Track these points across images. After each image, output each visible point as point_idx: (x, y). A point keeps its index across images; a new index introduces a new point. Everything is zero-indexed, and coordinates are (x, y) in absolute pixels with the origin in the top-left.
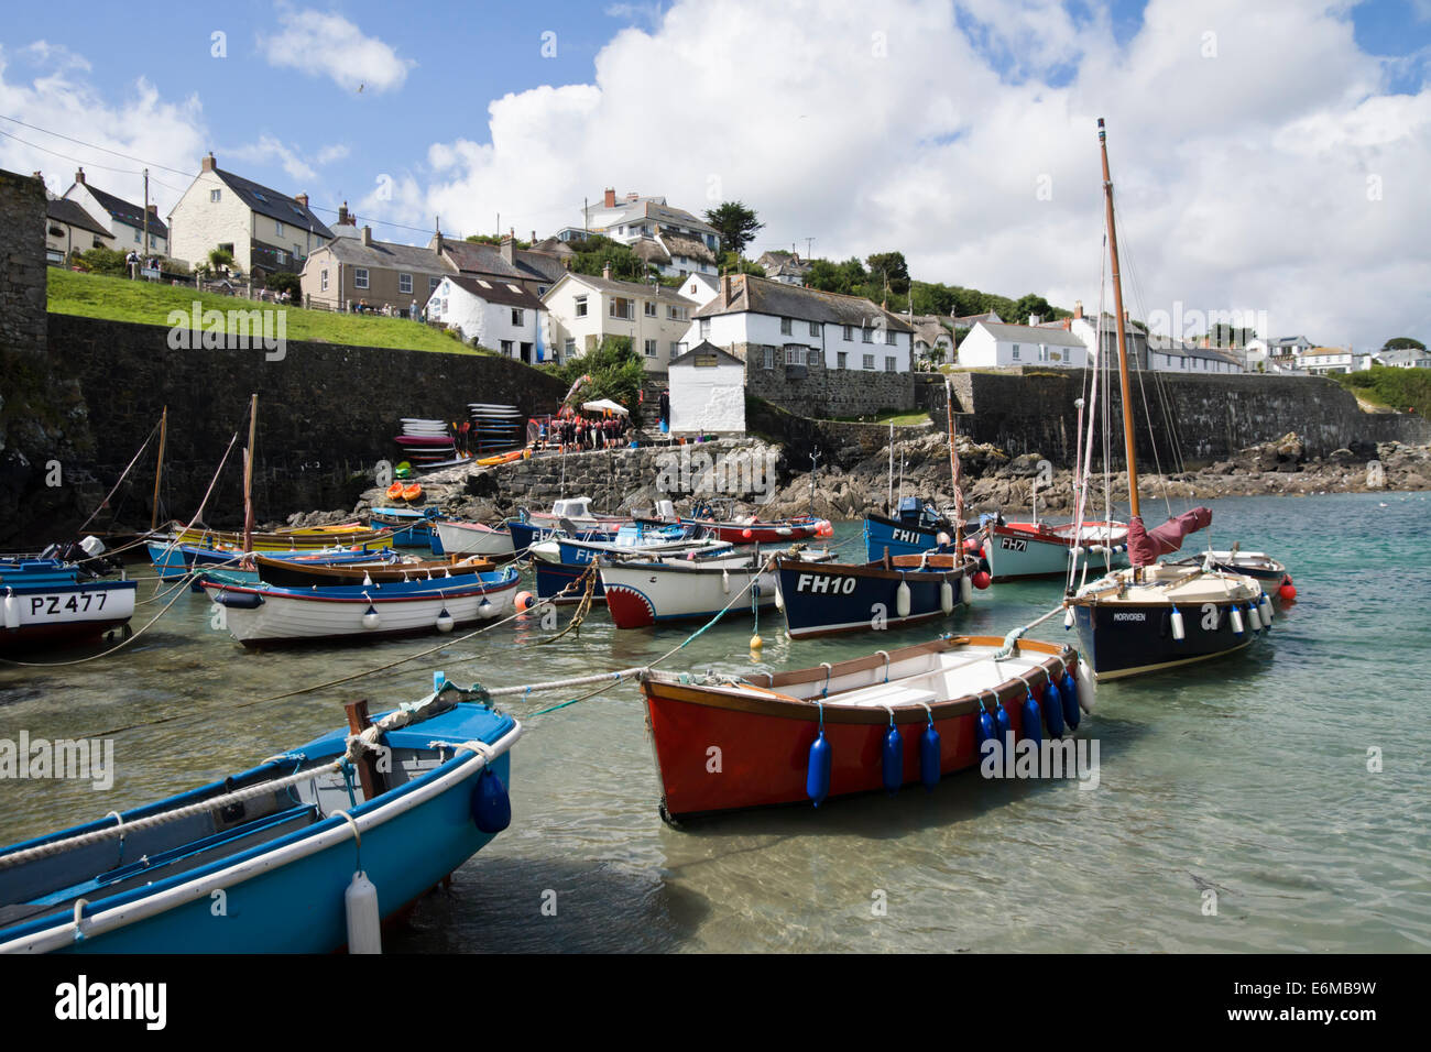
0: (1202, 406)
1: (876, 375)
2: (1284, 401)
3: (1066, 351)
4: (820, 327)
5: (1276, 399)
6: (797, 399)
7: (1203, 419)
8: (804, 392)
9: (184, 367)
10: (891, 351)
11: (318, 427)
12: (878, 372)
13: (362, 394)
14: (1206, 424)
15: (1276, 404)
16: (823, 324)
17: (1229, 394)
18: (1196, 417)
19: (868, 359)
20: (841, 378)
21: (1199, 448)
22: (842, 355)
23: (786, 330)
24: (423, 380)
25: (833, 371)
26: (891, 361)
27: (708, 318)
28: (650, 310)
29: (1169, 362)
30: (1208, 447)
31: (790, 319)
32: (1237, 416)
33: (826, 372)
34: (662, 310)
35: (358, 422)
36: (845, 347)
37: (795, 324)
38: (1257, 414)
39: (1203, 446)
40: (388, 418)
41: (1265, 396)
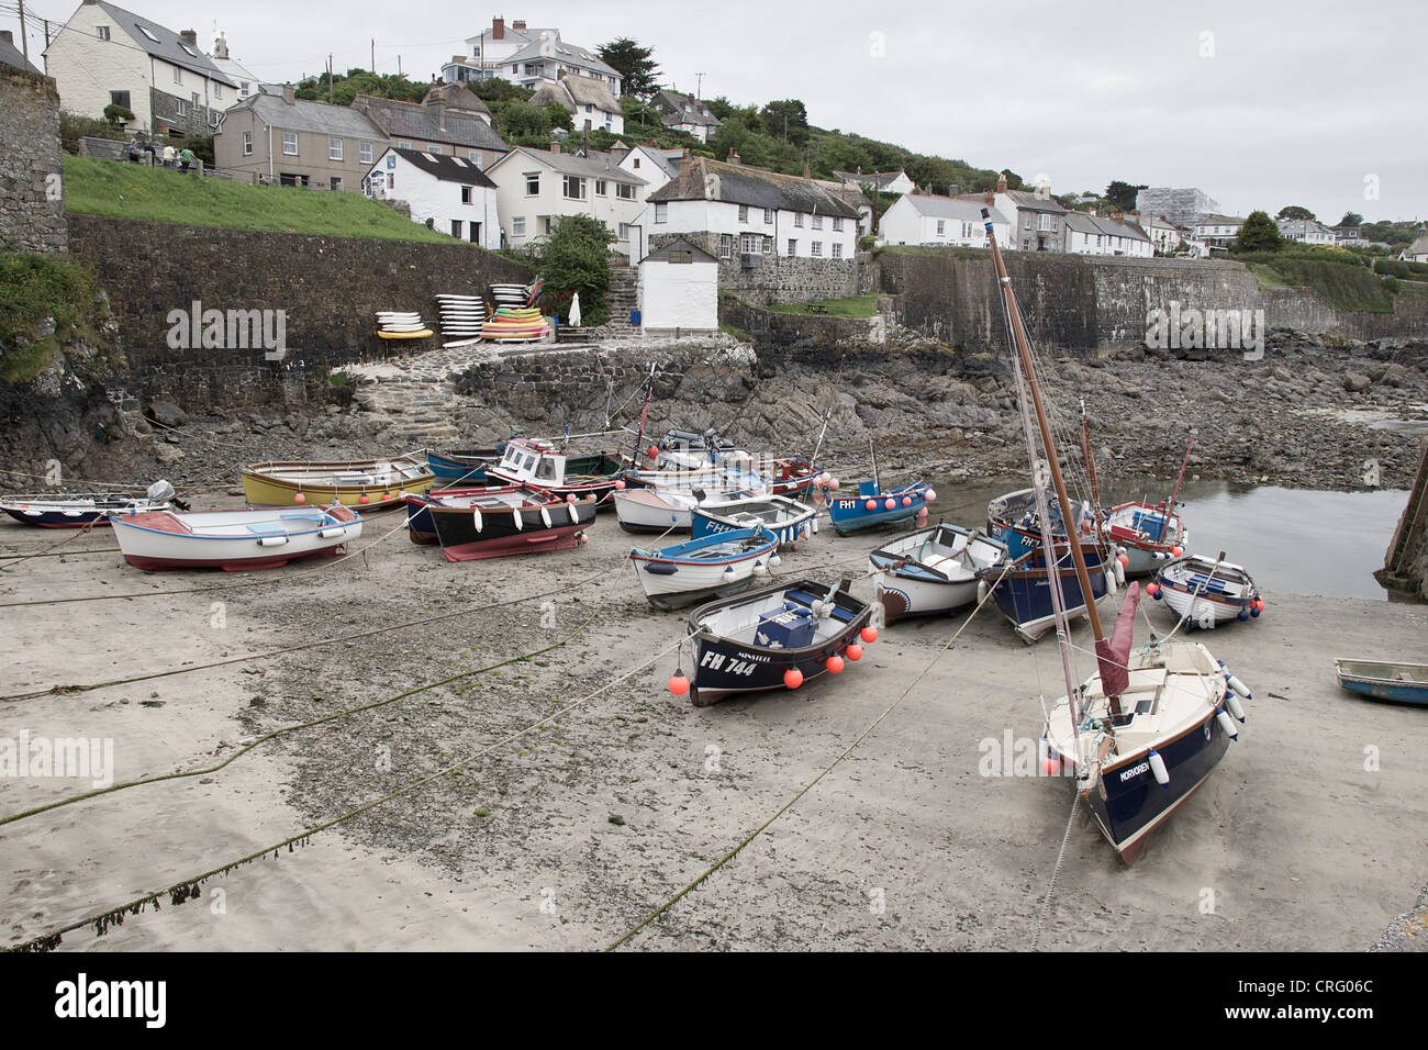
0: (1119, 290)
1: (822, 262)
2: (1196, 286)
4: (774, 213)
6: (750, 288)
7: (1119, 303)
8: (757, 280)
9: (169, 264)
10: (838, 238)
11: (297, 323)
12: (825, 259)
13: (338, 287)
14: (1122, 308)
15: (1188, 289)
16: (776, 211)
17: (1146, 278)
18: (1113, 301)
19: (816, 246)
20: (790, 266)
21: (1114, 333)
22: (792, 242)
23: (743, 219)
24: (395, 271)
25: (784, 259)
26: (837, 247)
27: (664, 202)
28: (601, 188)
29: (1086, 240)
30: (1124, 333)
31: (747, 206)
32: (1151, 301)
33: (777, 259)
34: (611, 188)
35: (336, 317)
36: (795, 234)
37: (751, 211)
38: (1170, 299)
39: (1119, 331)
40: (364, 311)
41: (1179, 281)
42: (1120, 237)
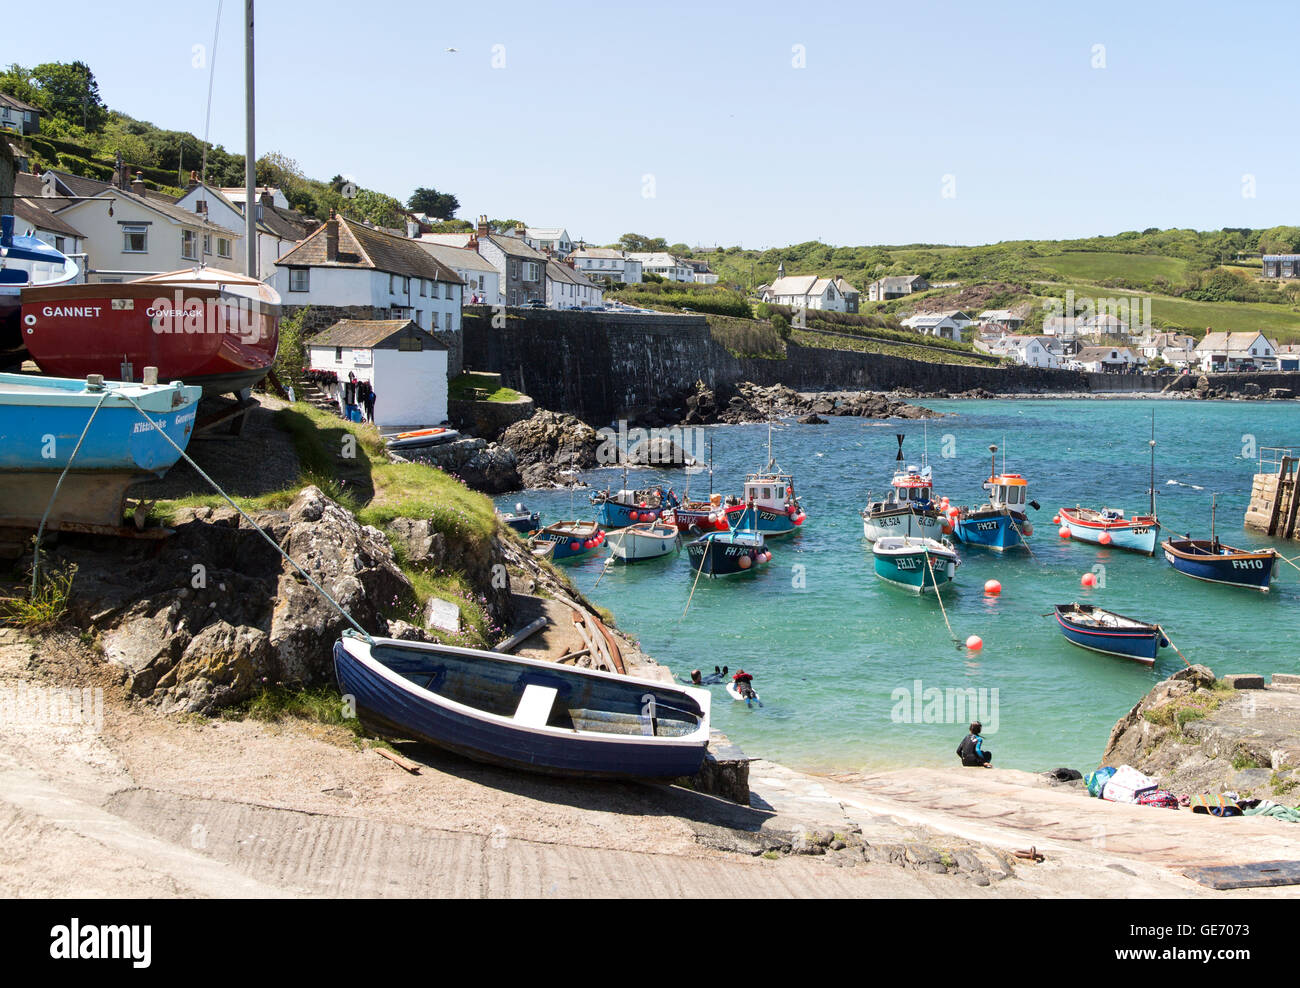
0: (627, 350)
2: (684, 344)
3: (482, 278)
4: (408, 282)
5: (679, 342)
7: (629, 365)
10: (449, 306)
12: (440, 332)
15: (680, 347)
16: (409, 278)
17: (646, 337)
18: (624, 363)
19: (435, 317)
21: (627, 397)
22: (419, 313)
23: (392, 290)
26: (447, 318)
27: (307, 268)
28: (206, 244)
30: (634, 396)
31: (393, 274)
32: (653, 360)
34: (214, 244)
36: (421, 302)
37: (396, 280)
38: (667, 358)
39: (631, 395)
41: (671, 339)
42: (585, 286)
